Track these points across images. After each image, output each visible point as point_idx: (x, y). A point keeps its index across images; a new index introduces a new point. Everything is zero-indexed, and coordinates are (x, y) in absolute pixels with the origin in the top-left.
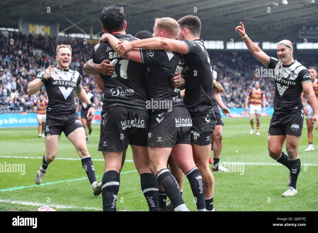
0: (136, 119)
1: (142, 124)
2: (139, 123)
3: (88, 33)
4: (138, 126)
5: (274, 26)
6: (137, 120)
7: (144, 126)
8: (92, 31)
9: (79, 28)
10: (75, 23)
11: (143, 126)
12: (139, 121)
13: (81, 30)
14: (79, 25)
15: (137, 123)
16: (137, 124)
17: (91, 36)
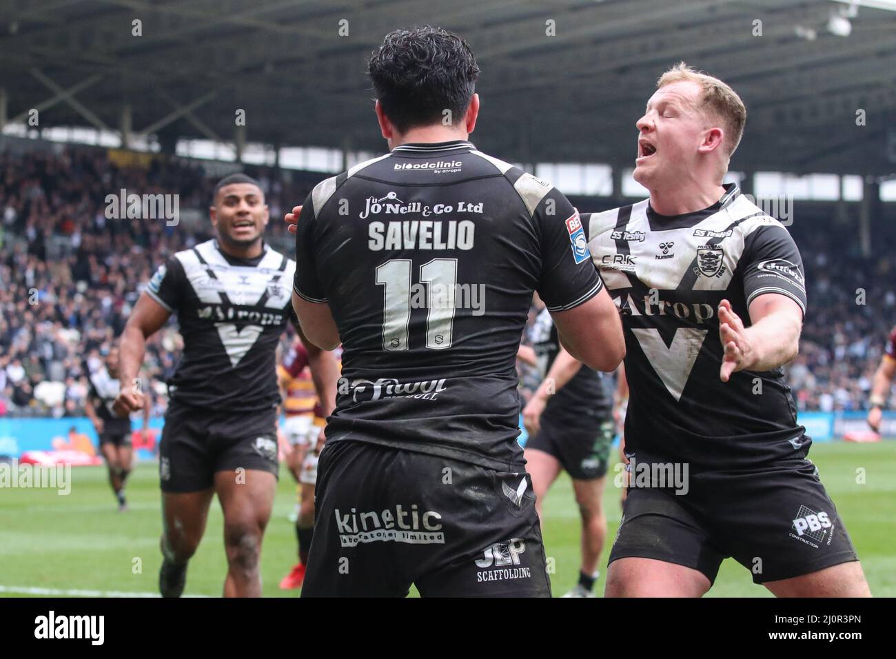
0: (403, 510)
1: (428, 527)
2: (416, 526)
3: (112, 125)
4: (418, 537)
5: (797, 115)
6: (406, 514)
7: (442, 534)
8: (127, 120)
9: (78, 107)
10: (65, 86)
11: (435, 535)
12: (415, 515)
13: (88, 115)
14: (79, 97)
15: (408, 527)
16: (411, 529)
17: (123, 139)
